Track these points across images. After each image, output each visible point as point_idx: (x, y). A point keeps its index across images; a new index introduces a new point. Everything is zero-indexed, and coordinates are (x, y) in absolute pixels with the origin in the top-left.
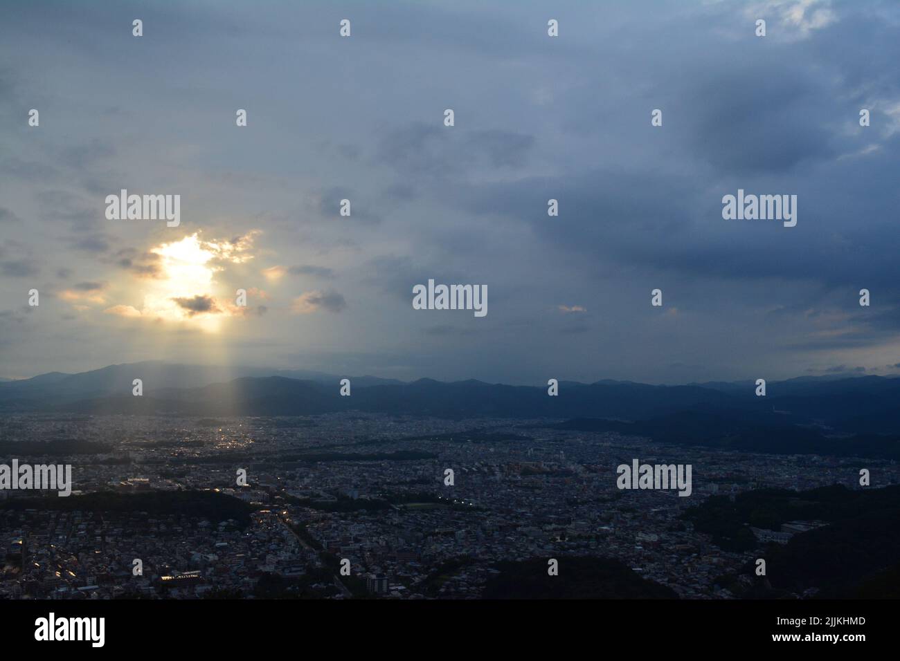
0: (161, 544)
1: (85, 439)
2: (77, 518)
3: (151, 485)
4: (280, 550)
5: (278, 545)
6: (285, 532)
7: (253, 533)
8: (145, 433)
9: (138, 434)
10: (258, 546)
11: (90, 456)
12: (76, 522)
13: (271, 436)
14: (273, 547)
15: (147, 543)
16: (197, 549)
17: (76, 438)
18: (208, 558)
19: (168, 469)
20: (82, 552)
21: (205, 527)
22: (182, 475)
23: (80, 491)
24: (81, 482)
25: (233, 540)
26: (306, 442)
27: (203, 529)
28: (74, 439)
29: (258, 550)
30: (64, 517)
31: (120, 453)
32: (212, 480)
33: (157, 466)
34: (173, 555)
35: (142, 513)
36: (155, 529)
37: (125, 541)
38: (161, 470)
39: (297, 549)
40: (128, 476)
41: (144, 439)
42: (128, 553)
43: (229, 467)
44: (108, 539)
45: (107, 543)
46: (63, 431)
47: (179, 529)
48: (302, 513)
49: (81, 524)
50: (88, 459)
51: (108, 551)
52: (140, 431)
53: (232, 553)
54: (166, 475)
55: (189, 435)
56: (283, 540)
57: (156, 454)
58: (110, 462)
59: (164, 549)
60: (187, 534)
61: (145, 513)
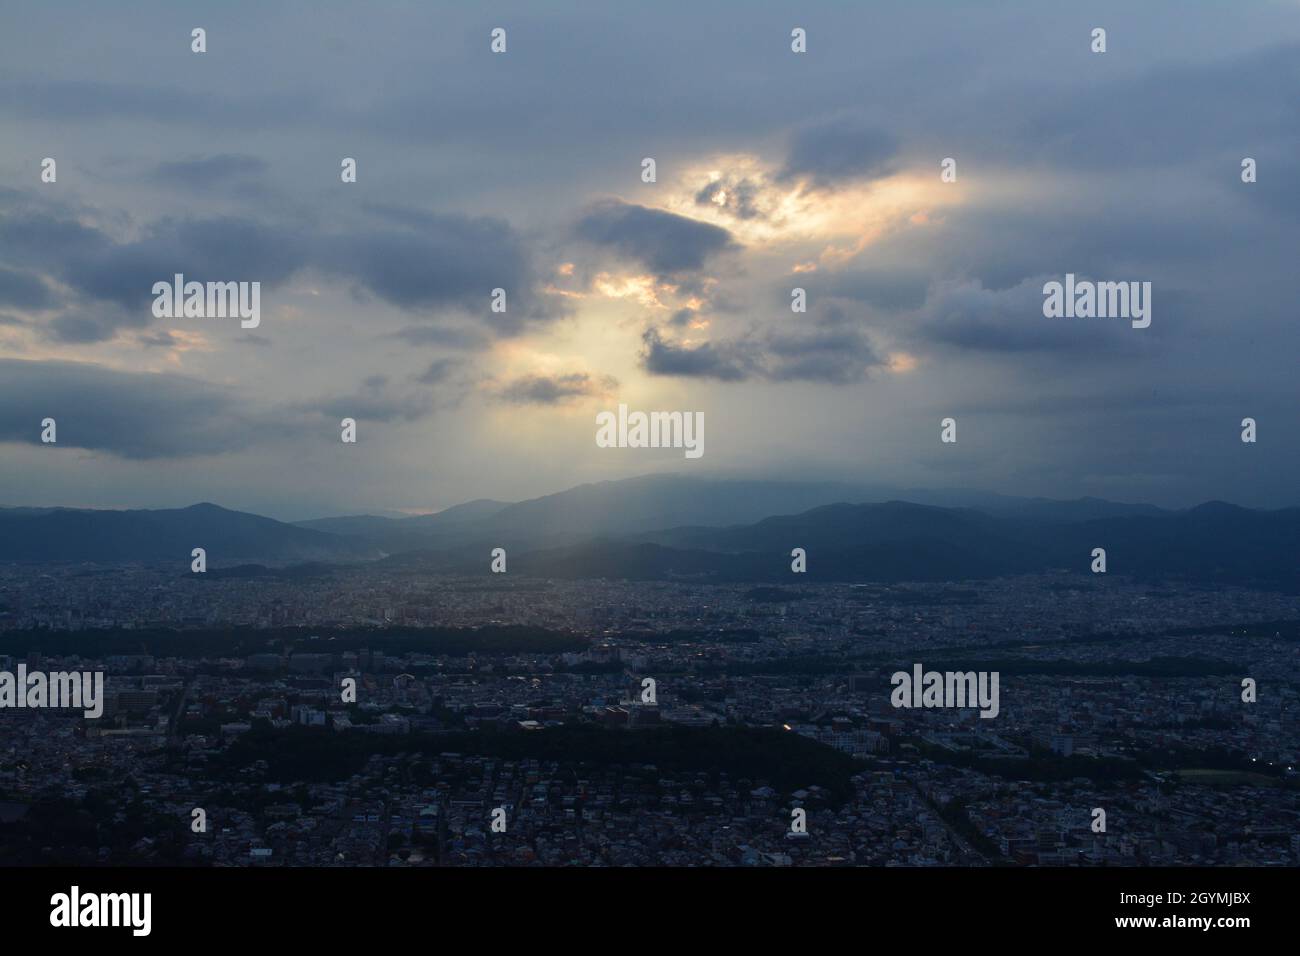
0: (684, 829)
1: (540, 624)
2: (530, 773)
3: (662, 715)
4: (913, 853)
5: (910, 842)
6: (921, 817)
7: (859, 816)
8: (648, 615)
9: (635, 617)
10: (869, 841)
11: (551, 656)
12: (528, 781)
13: (891, 622)
14: (902, 845)
15: (657, 826)
16: (751, 842)
17: (524, 623)
18: (773, 861)
19: (694, 683)
20: (542, 837)
21: (766, 800)
22: (719, 697)
23: (534, 723)
24: (537, 705)
25: (820, 827)
26: (963, 636)
27: (763, 804)
28: (520, 626)
29: (869, 850)
30: (508, 769)
31: (604, 652)
32: (776, 708)
33: (672, 680)
34: (708, 851)
35: (647, 767)
36: (672, 799)
37: (617, 819)
38: (680, 686)
39: (947, 853)
40: (620, 696)
41: (646, 625)
42: (623, 842)
43: (808, 683)
44: (588, 815)
45: (586, 822)
46: (500, 610)
47: (717, 801)
48: (957, 780)
49: (537, 784)
50: (546, 663)
51: (587, 836)
52: (640, 609)
53: (819, 853)
54: (689, 696)
55: (731, 618)
56: (918, 833)
57: (670, 655)
58: (586, 669)
59: (689, 837)
60: (732, 812)
61: (653, 768)
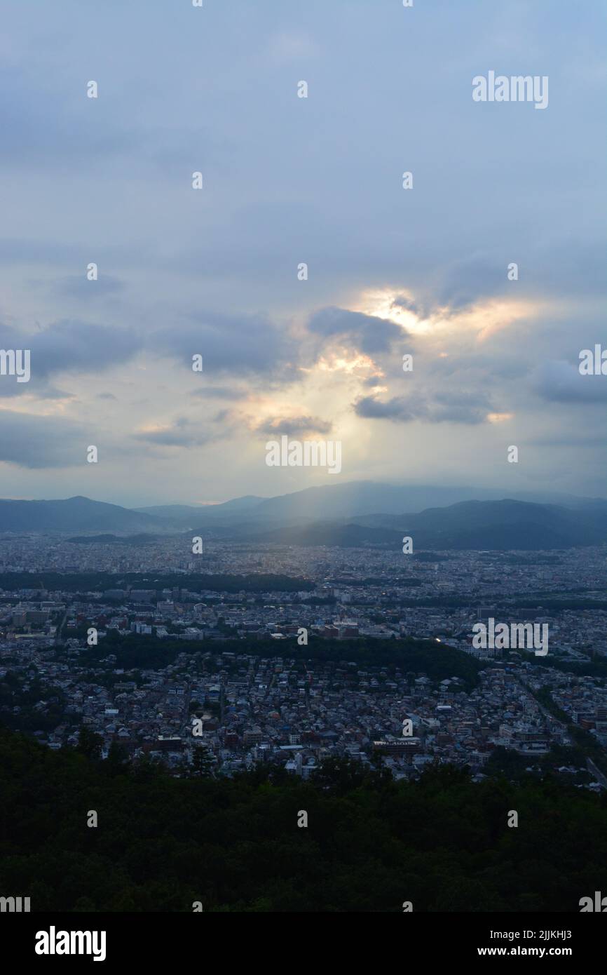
0: (373, 702)
1: (285, 574)
2: (278, 665)
3: (360, 631)
4: (517, 720)
5: (515, 713)
6: (522, 698)
7: (483, 697)
8: (352, 568)
9: (343, 570)
10: (489, 712)
11: (291, 594)
12: (277, 671)
13: (504, 575)
14: (509, 715)
15: (357, 700)
16: (415, 711)
17: (274, 573)
18: (428, 723)
19: (380, 612)
20: (285, 705)
21: (424, 685)
22: (396, 620)
23: (280, 635)
24: (282, 624)
25: (458, 703)
26: (549, 585)
27: (422, 687)
28: (272, 574)
29: (489, 718)
30: (264, 664)
31: (325, 591)
32: (431, 628)
33: (366, 609)
34: (387, 716)
35: (350, 664)
36: (366, 684)
37: (331, 695)
38: (372, 613)
39: (538, 720)
40: (334, 619)
41: (350, 575)
42: (335, 710)
43: (452, 612)
44: (313, 693)
45: (312, 697)
46: (260, 564)
47: (394, 685)
48: (544, 675)
49: (282, 672)
50: (288, 598)
51: (312, 705)
52: (347, 565)
53: (458, 719)
54: (377, 620)
55: (403, 571)
56: (520, 708)
57: (365, 594)
58: (313, 602)
59: (376, 708)
60: (403, 692)
61: (354, 664)
